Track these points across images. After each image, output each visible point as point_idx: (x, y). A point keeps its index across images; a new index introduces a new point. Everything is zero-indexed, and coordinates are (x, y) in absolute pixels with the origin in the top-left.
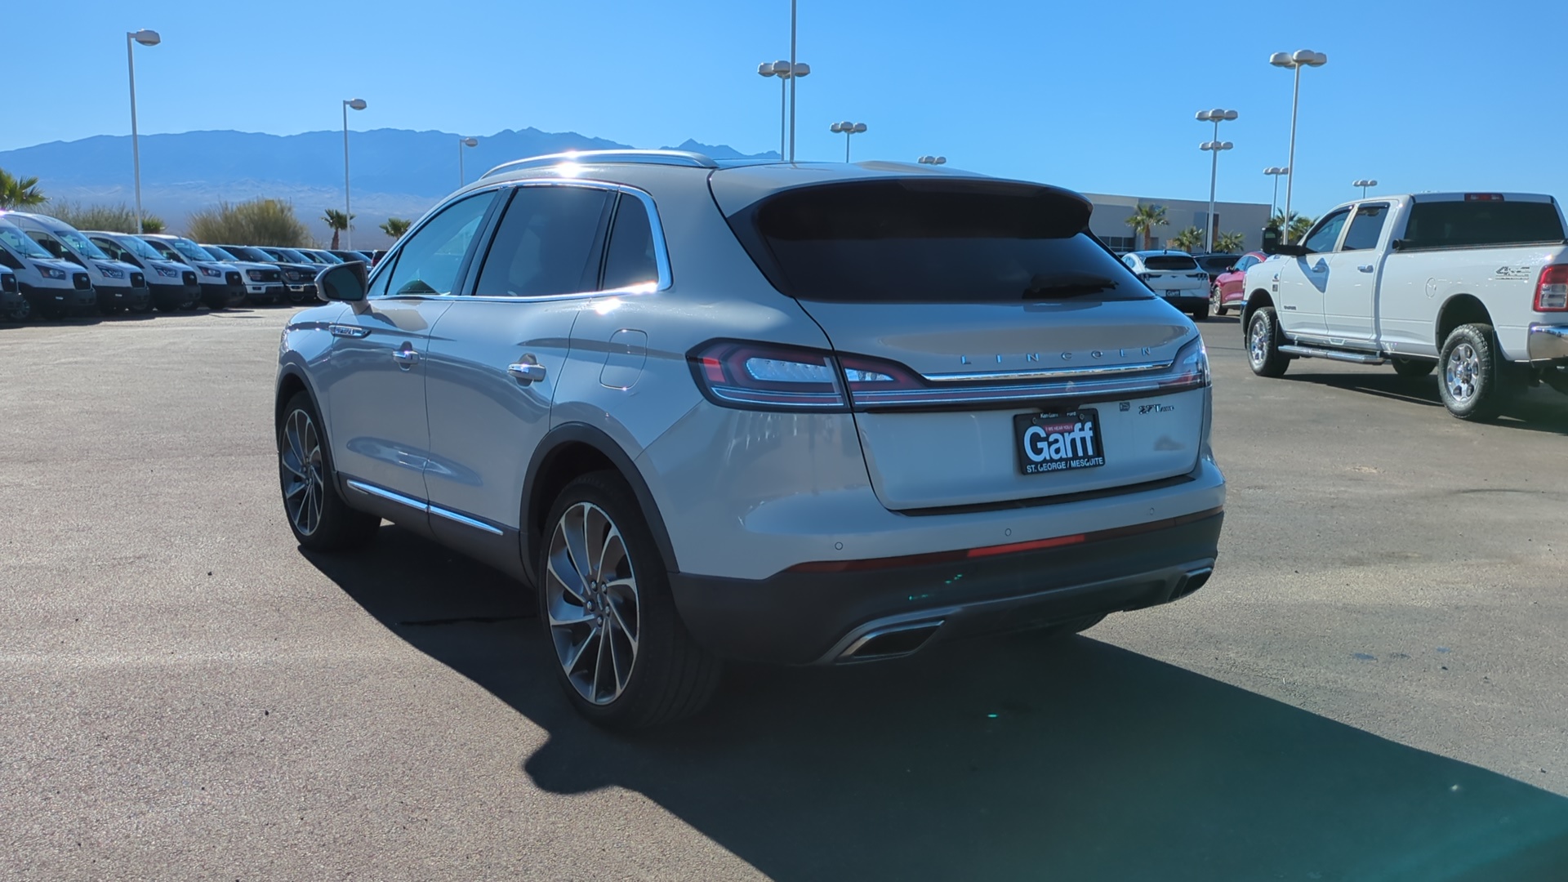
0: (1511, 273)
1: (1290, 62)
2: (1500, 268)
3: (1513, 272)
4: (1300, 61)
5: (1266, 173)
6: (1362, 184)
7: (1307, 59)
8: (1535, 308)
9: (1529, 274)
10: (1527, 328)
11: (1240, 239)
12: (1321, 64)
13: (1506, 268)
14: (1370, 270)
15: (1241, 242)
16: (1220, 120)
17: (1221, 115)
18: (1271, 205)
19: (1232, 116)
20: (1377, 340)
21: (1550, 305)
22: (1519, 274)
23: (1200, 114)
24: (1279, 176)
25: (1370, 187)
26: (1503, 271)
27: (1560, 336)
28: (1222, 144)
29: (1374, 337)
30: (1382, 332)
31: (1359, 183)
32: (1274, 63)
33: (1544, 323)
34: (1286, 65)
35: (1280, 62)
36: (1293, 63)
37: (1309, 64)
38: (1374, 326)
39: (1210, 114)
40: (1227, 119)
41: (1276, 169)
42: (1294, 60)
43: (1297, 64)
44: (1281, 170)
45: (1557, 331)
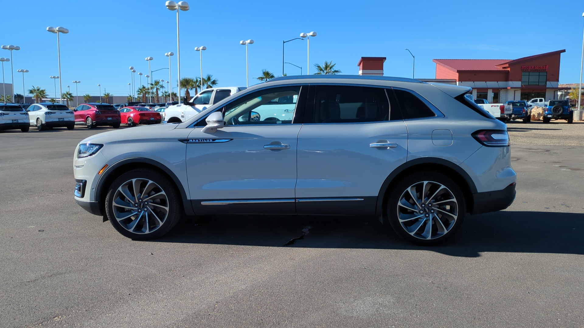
1: (55, 31)
4: (59, 31)
5: (18, 71)
6: (54, 78)
7: (61, 31)
11: (9, 98)
12: (67, 33)
13: (288, 110)
15: (10, 99)
16: (12, 50)
17: (13, 48)
18: (12, 84)
19: (17, 49)
23: (3, 46)
24: (24, 73)
25: (57, 79)
28: (5, 59)
31: (52, 77)
32: (48, 31)
34: (53, 32)
35: (51, 30)
36: (56, 31)
37: (62, 32)
39: (8, 47)
40: (15, 49)
41: (23, 70)
42: (57, 30)
43: (57, 32)
44: (25, 71)
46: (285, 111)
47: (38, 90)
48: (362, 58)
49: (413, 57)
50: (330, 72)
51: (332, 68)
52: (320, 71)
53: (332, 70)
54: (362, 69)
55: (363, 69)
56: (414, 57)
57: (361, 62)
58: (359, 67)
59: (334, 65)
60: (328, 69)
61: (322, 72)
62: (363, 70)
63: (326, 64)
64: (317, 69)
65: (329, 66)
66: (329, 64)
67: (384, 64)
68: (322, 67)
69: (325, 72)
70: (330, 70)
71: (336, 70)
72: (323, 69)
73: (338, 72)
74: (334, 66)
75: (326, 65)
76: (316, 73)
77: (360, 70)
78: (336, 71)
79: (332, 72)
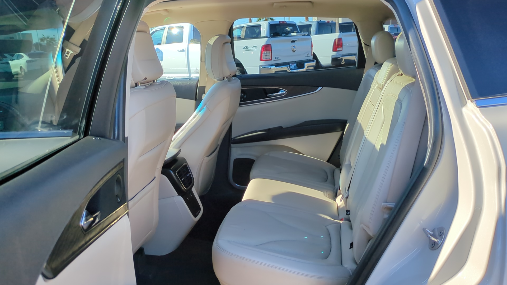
0: (249, 48)
2: (244, 47)
3: (250, 48)
8: (261, 60)
9: (257, 48)
10: (259, 67)
13: (247, 47)
14: (183, 51)
20: (190, 76)
21: (266, 58)
22: (252, 49)
26: (246, 48)
27: (271, 68)
29: (188, 75)
30: (192, 73)
33: (265, 65)
38: (188, 71)
45: (269, 67)
47: (48, 38)
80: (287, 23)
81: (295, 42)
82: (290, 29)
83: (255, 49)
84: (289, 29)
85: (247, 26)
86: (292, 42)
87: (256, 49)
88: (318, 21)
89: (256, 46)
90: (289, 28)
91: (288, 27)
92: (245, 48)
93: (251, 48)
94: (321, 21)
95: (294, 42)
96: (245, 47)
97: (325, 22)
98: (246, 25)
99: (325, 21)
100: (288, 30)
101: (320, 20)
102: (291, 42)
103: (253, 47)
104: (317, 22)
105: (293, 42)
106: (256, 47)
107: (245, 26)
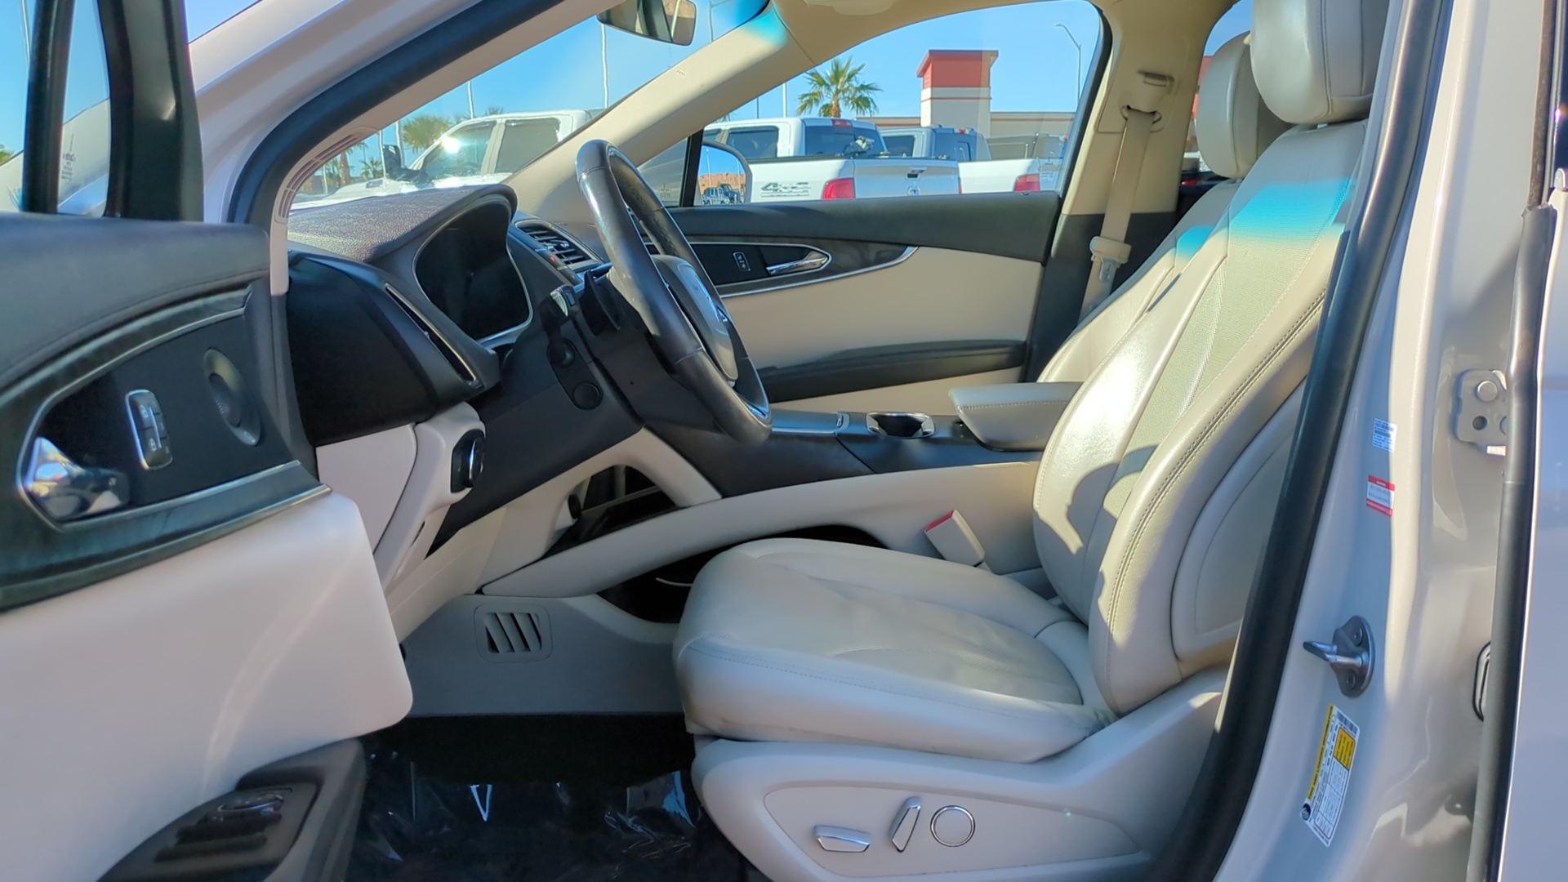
0: (782, 190)
2: (767, 184)
9: (809, 190)
13: (775, 185)
46: (765, 188)
48: (931, 52)
49: (1077, 49)
50: (848, 89)
51: (853, 78)
52: (818, 86)
53: (855, 85)
54: (930, 84)
55: (933, 86)
56: (1080, 49)
57: (929, 65)
58: (922, 79)
59: (859, 69)
60: (841, 80)
61: (823, 89)
62: (935, 89)
63: (837, 66)
64: (810, 81)
65: (843, 71)
66: (844, 65)
67: (992, 69)
68: (823, 76)
69: (833, 89)
70: (846, 85)
71: (866, 84)
72: (827, 82)
73: (871, 89)
74: (860, 72)
75: (834, 68)
76: (807, 92)
77: (924, 88)
78: (863, 87)
79: (853, 91)
80: (855, 125)
81: (919, 177)
82: (867, 145)
83: (804, 191)
84: (865, 144)
85: (731, 129)
86: (910, 176)
87: (807, 191)
88: (934, 128)
89: (806, 183)
90: (864, 142)
91: (863, 138)
92: (769, 188)
93: (790, 189)
94: (943, 127)
95: (916, 176)
96: (769, 185)
97: (951, 132)
98: (728, 128)
99: (953, 130)
100: (859, 146)
101: (940, 126)
102: (906, 177)
103: (794, 185)
104: (929, 130)
105: (913, 176)
106: (805, 185)
107: (725, 131)
